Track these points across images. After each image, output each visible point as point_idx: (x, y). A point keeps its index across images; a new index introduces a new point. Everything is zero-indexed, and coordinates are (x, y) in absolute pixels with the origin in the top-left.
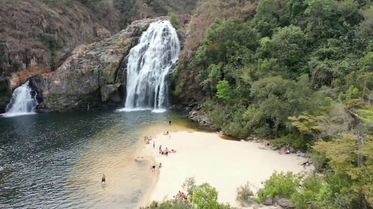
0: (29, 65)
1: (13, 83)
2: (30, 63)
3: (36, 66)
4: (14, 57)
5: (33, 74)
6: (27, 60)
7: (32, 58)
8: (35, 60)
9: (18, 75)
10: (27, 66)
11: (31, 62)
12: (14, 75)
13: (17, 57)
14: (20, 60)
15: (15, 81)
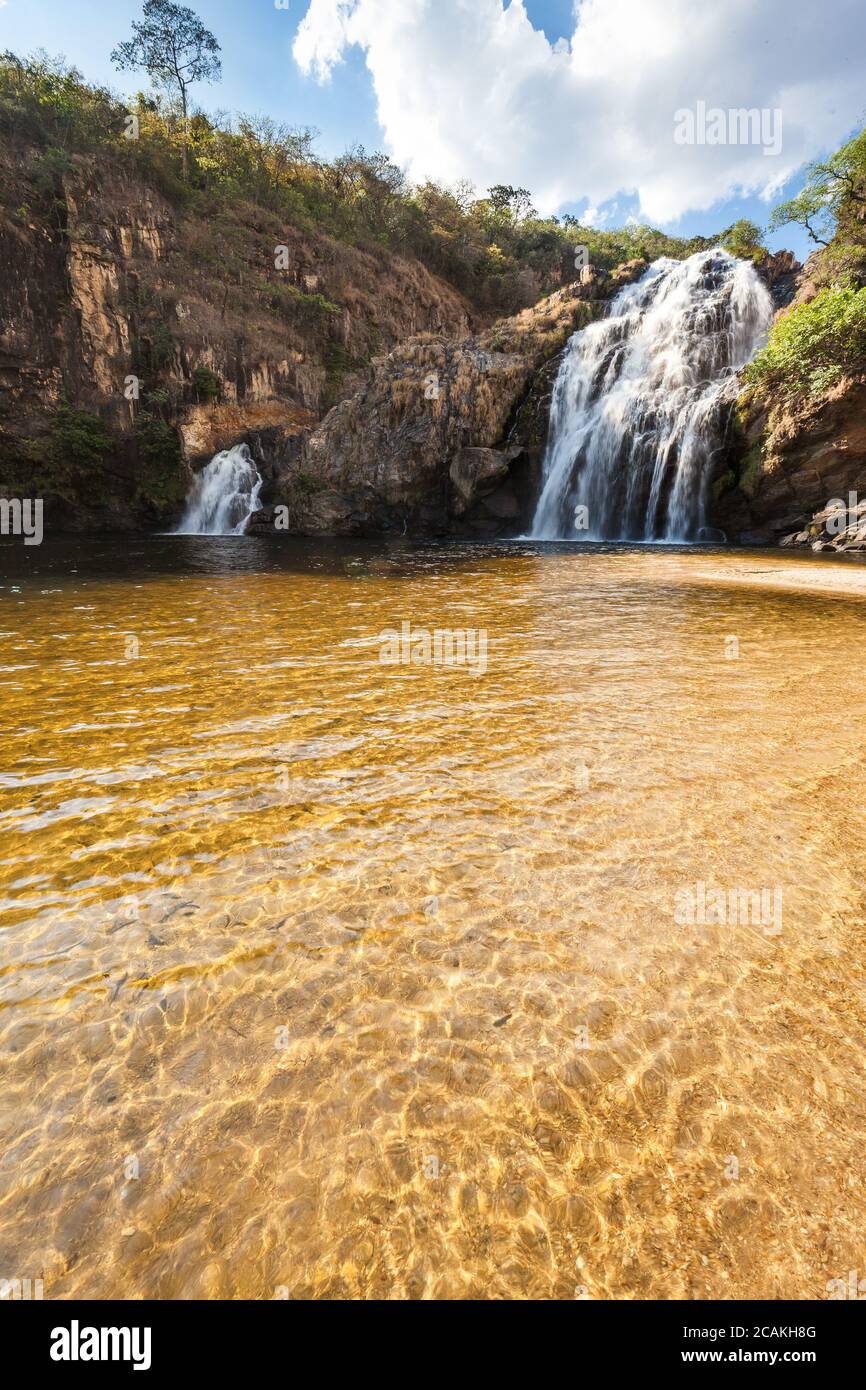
0: (247, 391)
1: (193, 437)
2: (250, 384)
3: (270, 398)
4: (197, 352)
5: (260, 423)
6: (240, 373)
7: (258, 368)
8: (266, 381)
9: (212, 418)
10: (241, 393)
11: (254, 382)
12: (199, 415)
13: (208, 356)
14: (217, 368)
15: (199, 436)
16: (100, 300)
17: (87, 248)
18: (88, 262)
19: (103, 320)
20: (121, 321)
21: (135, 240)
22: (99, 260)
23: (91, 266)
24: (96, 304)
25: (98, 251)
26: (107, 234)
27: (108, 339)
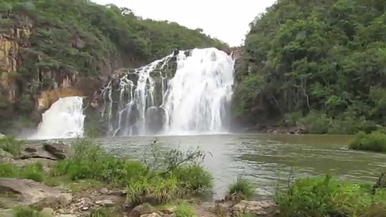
0: (61, 85)
2: (62, 83)
3: (69, 88)
6: (60, 79)
7: (65, 77)
8: (68, 82)
9: (48, 96)
10: (59, 86)
11: (64, 82)
12: (44, 94)
14: (52, 78)
15: (43, 102)
16: (7, 53)
17: (5, 35)
18: (4, 40)
19: (7, 60)
20: (14, 60)
21: (21, 33)
22: (8, 39)
23: (5, 41)
24: (5, 54)
25: (9, 36)
26: (13, 31)
27: (8, 66)
